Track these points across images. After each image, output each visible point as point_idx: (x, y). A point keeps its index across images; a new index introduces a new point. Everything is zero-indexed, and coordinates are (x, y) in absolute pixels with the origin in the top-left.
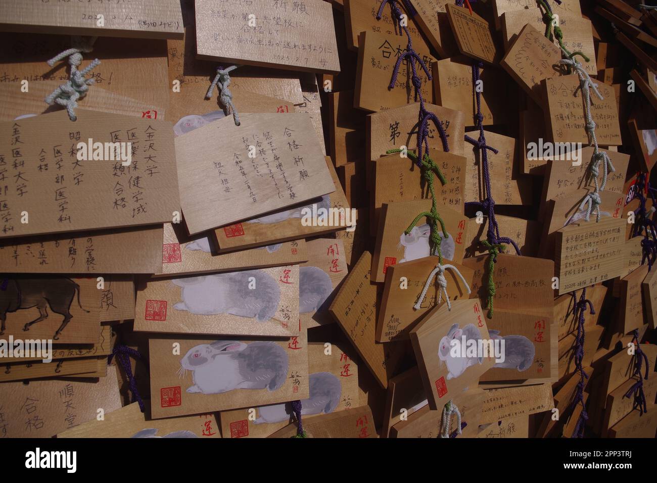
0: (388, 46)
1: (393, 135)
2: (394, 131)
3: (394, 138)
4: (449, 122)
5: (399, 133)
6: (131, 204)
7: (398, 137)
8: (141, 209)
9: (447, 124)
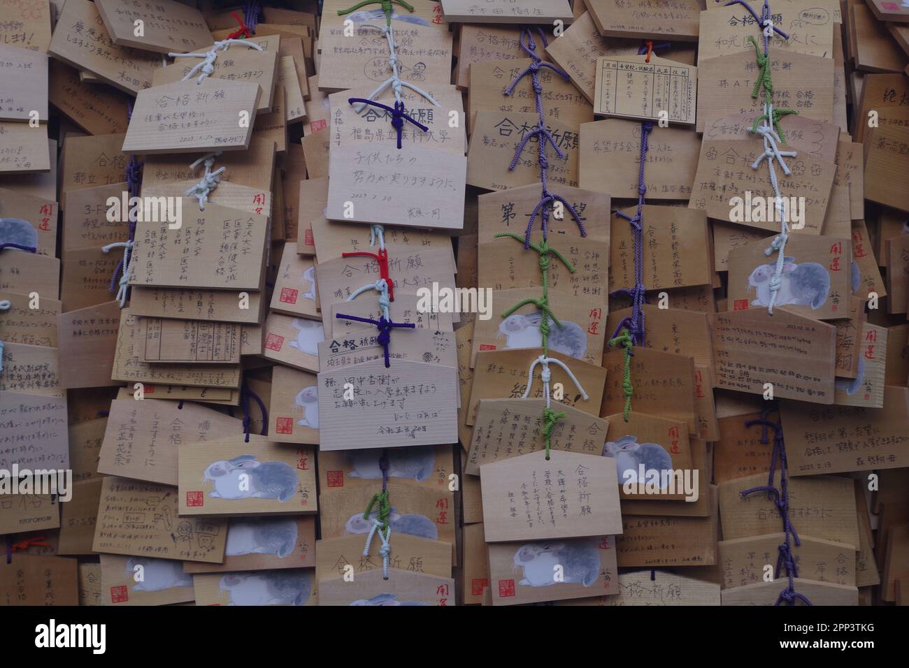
0: (508, 123)
1: (507, 216)
2: (508, 212)
3: (507, 219)
4: (585, 205)
5: (515, 214)
6: (227, 273)
7: (513, 218)
8: (233, 277)
9: (583, 206)
